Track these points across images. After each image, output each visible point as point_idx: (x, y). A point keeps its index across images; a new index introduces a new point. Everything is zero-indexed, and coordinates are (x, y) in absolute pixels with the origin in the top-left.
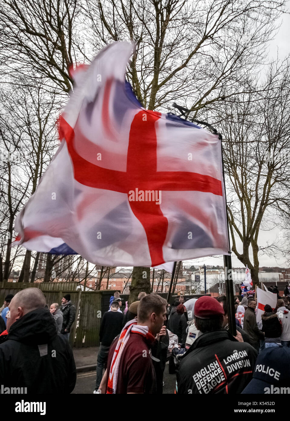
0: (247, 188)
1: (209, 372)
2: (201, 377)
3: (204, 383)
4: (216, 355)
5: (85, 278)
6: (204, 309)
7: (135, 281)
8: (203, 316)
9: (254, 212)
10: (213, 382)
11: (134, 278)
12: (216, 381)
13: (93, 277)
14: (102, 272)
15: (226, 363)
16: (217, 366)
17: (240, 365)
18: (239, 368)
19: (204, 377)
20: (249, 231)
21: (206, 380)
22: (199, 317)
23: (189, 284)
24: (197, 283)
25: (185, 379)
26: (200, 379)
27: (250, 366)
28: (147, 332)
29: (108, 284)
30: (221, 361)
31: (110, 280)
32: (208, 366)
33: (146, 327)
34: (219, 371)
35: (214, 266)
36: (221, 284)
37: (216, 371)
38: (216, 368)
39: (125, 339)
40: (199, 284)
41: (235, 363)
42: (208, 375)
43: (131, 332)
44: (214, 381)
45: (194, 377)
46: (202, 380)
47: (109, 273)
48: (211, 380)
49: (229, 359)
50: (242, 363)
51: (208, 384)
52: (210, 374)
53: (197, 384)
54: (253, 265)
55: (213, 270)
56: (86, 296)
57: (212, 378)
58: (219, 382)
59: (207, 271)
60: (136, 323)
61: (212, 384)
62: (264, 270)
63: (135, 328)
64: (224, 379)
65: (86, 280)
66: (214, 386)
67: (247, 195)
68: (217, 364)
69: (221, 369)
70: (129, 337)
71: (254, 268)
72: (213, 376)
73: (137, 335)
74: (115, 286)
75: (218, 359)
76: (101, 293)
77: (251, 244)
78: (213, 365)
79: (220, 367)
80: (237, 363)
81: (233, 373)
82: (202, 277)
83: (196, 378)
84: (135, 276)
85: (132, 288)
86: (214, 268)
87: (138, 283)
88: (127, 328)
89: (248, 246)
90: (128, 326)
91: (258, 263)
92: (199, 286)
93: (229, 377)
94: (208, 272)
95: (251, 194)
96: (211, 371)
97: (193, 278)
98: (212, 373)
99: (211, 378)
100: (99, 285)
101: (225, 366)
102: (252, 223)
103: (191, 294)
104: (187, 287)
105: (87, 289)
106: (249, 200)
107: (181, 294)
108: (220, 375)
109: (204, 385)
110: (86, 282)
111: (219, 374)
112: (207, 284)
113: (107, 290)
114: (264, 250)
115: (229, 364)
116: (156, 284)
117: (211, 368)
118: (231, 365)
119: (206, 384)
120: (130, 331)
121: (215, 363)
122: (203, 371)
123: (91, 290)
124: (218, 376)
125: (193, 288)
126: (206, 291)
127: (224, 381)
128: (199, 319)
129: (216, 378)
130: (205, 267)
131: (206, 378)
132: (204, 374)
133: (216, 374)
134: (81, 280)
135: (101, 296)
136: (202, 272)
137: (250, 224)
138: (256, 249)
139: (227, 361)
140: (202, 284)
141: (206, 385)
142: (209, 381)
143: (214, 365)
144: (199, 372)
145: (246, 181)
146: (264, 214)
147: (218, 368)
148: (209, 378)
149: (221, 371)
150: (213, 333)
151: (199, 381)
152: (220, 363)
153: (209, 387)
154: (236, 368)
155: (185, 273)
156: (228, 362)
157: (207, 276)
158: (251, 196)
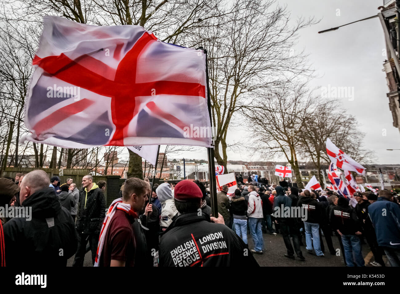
0: (217, 99)
1: (185, 250)
2: (178, 254)
3: (180, 259)
4: (192, 235)
5: (96, 166)
6: (181, 193)
7: (131, 169)
8: (180, 199)
9: (223, 117)
10: (189, 260)
11: (130, 167)
12: (191, 259)
13: (101, 166)
14: (108, 163)
15: (202, 243)
16: (193, 245)
17: (215, 246)
18: (214, 249)
19: (180, 253)
20: (219, 132)
21: (182, 257)
22: (177, 199)
23: (172, 172)
24: (179, 172)
25: (164, 254)
26: (177, 255)
27: (226, 247)
28: (130, 209)
29: (112, 172)
30: (197, 240)
31: (114, 168)
32: (185, 244)
33: (129, 205)
34: (194, 250)
35: (191, 160)
36: (197, 173)
37: (192, 249)
38: (192, 246)
39: (111, 214)
40: (180, 173)
41: (210, 244)
42: (184, 253)
43: (116, 209)
44: (189, 258)
45: (171, 252)
46: (178, 256)
47: (113, 163)
48: (186, 257)
49: (205, 240)
50: (217, 244)
51: (184, 261)
52: (186, 252)
53: (174, 259)
54: (223, 158)
55: (190, 162)
56: (96, 179)
57: (188, 256)
58: (195, 260)
59: (185, 163)
60: (121, 202)
61: (188, 261)
62: (230, 163)
63: (120, 206)
64: (199, 258)
65: (96, 168)
66: (189, 263)
67: (217, 103)
68: (193, 243)
69: (196, 248)
70: (114, 212)
71: (224, 161)
72: (188, 254)
73: (121, 211)
74: (118, 172)
75: (194, 239)
76: (107, 177)
77: (220, 142)
78: (188, 243)
79: (195, 246)
80: (212, 244)
81: (208, 253)
82: (182, 167)
83: (173, 254)
84: (131, 165)
85: (129, 174)
86: (191, 161)
87: (133, 171)
88: (113, 205)
89: (218, 144)
90: (114, 204)
91: (227, 157)
92: (179, 174)
93: (204, 256)
94: (187, 163)
95: (221, 103)
96: (187, 249)
97: (175, 168)
98: (188, 251)
99: (186, 256)
100: (106, 172)
101: (200, 246)
102: (222, 126)
103: (174, 180)
104: (171, 175)
105: (97, 174)
106: (219, 108)
107: (166, 180)
108: (196, 254)
109: (180, 261)
110: (96, 169)
111: (194, 253)
112: (186, 173)
113: (112, 175)
114: (231, 147)
115: (205, 244)
116: (147, 172)
117: (187, 246)
118: (206, 245)
119: (182, 260)
120: (116, 207)
121: (191, 242)
122: (179, 249)
123: (100, 175)
124: (193, 255)
125: (175, 175)
126: (185, 178)
127: (199, 259)
128: (177, 201)
129: (191, 256)
130: (184, 160)
131: (182, 255)
132: (180, 251)
133: (192, 252)
134: (93, 167)
135: (106, 179)
136: (182, 164)
137: (220, 126)
138: (225, 146)
139: (202, 241)
140: (182, 172)
141: (182, 262)
142: (185, 258)
143: (190, 244)
144: (176, 249)
145: (216, 93)
146: (231, 119)
147: (193, 246)
148: (185, 255)
149: (196, 250)
150: (189, 214)
151: (175, 257)
152: (196, 243)
153: (184, 264)
154: (211, 249)
155: (169, 164)
156: (203, 243)
157: (186, 167)
158: (221, 105)
